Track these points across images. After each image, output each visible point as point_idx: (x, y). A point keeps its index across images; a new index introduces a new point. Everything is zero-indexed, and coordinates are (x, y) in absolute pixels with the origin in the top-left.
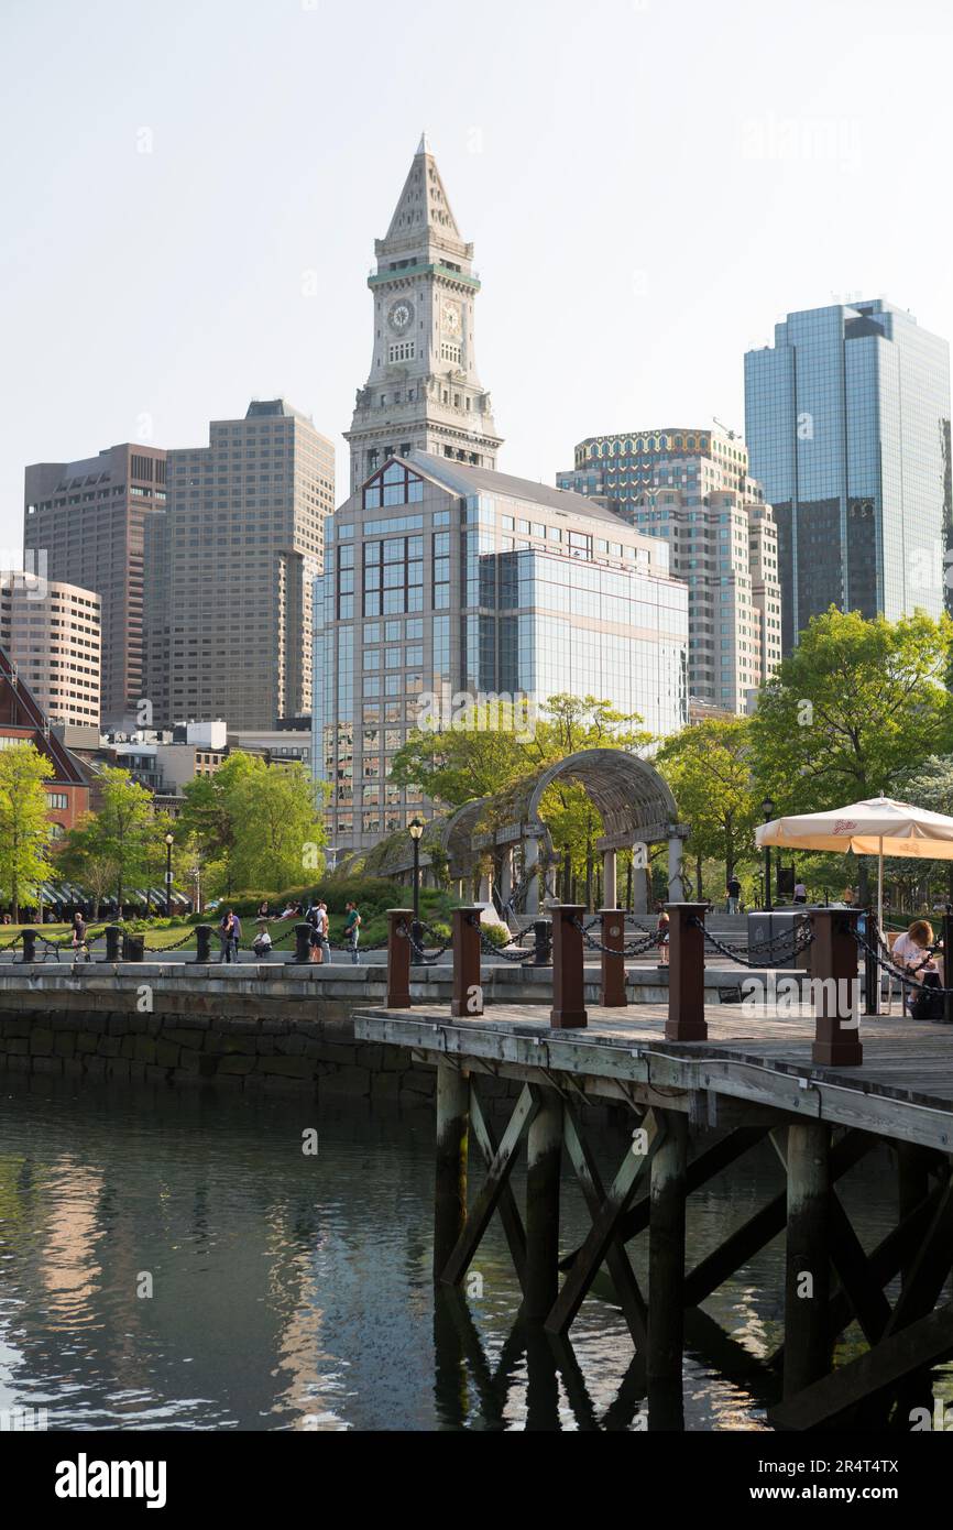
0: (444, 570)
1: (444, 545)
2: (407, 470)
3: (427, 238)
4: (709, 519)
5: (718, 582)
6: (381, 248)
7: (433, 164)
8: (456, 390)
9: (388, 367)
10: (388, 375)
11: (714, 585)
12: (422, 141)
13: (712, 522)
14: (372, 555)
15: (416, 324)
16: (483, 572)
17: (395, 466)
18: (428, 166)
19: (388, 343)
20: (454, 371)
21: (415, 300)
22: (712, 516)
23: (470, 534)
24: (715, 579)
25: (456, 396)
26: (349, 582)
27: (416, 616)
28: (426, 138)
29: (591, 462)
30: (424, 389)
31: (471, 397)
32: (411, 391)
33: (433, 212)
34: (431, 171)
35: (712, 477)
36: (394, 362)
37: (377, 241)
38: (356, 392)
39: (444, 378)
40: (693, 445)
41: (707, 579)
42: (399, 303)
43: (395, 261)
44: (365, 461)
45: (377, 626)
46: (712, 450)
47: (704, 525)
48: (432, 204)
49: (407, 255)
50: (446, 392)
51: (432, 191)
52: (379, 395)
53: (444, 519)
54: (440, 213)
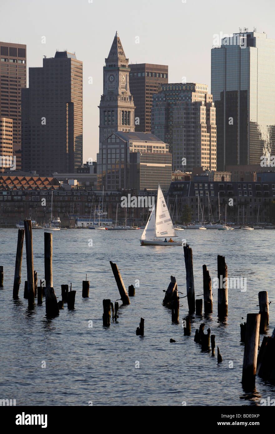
0: (123, 156)
1: (123, 151)
2: (116, 136)
3: (118, 60)
4: (194, 109)
5: (197, 127)
6: (107, 60)
7: (119, 39)
8: (125, 96)
9: (108, 90)
10: (109, 93)
11: (196, 128)
12: (116, 32)
13: (195, 110)
14: (109, 152)
15: (115, 81)
16: (130, 156)
17: (113, 135)
18: (118, 40)
19: (108, 84)
20: (124, 92)
21: (115, 75)
22: (195, 109)
23: (128, 149)
24: (196, 126)
25: (125, 98)
26: (104, 156)
27: (118, 164)
28: (117, 32)
29: (162, 91)
30: (117, 98)
31: (128, 97)
32: (114, 97)
33: (119, 52)
34: (118, 41)
35: (196, 97)
36: (110, 89)
37: (105, 59)
38: (101, 96)
39: (122, 94)
40: (190, 88)
41: (193, 126)
42: (111, 75)
43: (110, 64)
44: (103, 113)
45: (110, 165)
46: (196, 89)
47: (193, 111)
48: (119, 50)
49: (113, 64)
50: (122, 97)
51: (119, 47)
52: (106, 97)
53: (123, 146)
54: (121, 52)
